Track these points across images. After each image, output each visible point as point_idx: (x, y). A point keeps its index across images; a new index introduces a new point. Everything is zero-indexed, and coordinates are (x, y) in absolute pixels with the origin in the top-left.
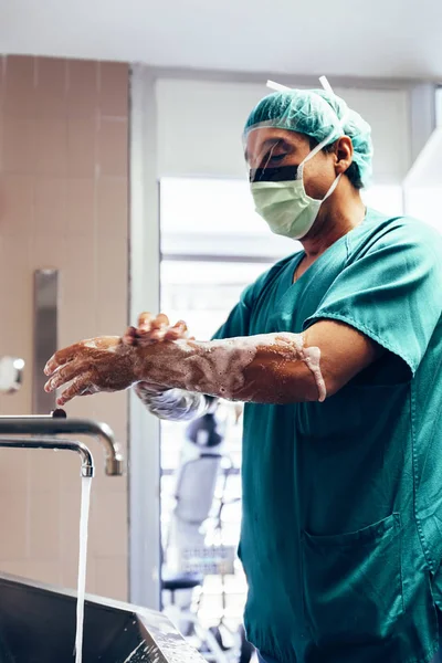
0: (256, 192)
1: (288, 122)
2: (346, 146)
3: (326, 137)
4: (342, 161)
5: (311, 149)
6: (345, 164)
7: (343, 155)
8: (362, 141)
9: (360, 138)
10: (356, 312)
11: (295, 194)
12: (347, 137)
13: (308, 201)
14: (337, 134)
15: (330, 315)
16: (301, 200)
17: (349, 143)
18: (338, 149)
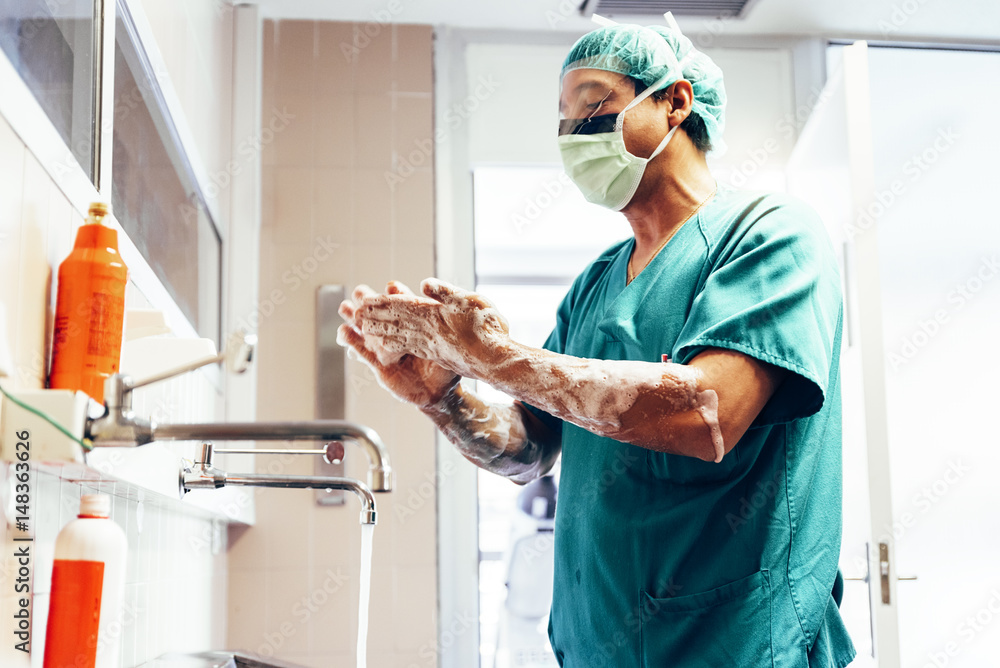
0: (566, 148)
1: (609, 62)
2: (684, 93)
3: (656, 79)
4: (678, 111)
5: (636, 95)
6: (681, 115)
7: (679, 103)
8: (708, 89)
9: (705, 85)
10: (753, 335)
11: (613, 151)
12: (687, 81)
13: (629, 158)
14: (672, 77)
15: (719, 343)
16: (619, 157)
17: (688, 90)
18: (673, 95)
